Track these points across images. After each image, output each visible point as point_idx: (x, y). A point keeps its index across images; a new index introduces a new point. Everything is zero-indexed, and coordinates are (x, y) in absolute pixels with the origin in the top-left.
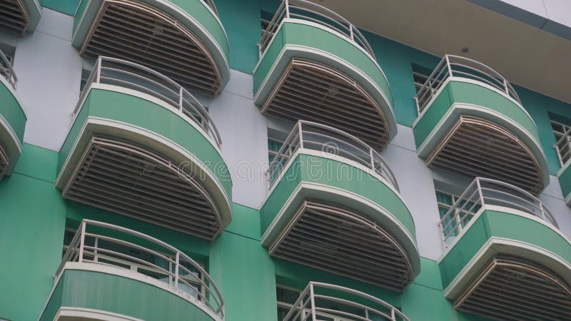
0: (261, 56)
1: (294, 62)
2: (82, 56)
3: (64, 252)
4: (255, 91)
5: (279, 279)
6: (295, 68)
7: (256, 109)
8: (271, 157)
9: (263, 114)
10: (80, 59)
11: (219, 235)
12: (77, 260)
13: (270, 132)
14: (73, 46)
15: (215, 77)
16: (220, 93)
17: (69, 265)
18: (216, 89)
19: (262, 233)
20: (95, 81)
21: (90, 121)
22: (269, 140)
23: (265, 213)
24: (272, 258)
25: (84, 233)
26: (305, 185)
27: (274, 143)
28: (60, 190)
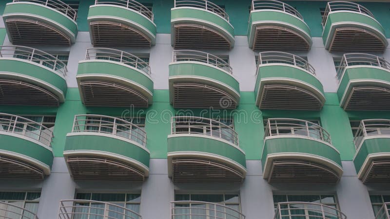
0: (324, 28)
1: (337, 30)
2: (254, 51)
3: (265, 129)
4: (324, 44)
5: (350, 119)
6: (338, 32)
7: (326, 51)
8: (337, 69)
9: (330, 52)
10: (253, 52)
11: (322, 108)
12: (270, 135)
13: (334, 59)
14: (249, 48)
15: (307, 44)
16: (310, 49)
17: (267, 138)
18: (308, 48)
19: (340, 102)
20: (260, 64)
21: (262, 80)
22: (334, 62)
23: (339, 93)
24: (346, 111)
25: (270, 124)
26: (352, 81)
27: (337, 63)
28: (258, 106)
